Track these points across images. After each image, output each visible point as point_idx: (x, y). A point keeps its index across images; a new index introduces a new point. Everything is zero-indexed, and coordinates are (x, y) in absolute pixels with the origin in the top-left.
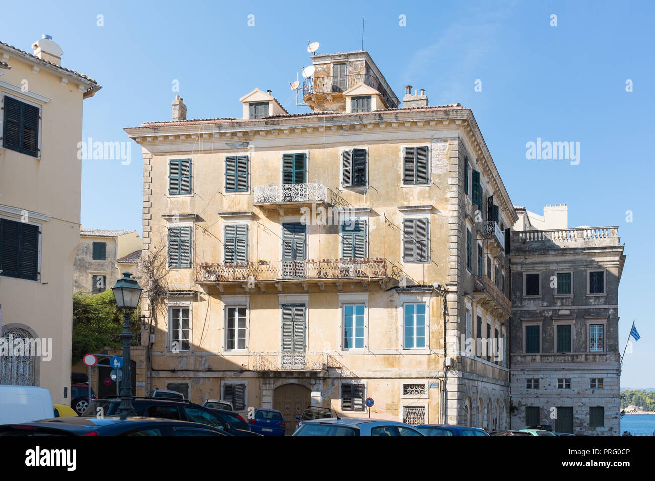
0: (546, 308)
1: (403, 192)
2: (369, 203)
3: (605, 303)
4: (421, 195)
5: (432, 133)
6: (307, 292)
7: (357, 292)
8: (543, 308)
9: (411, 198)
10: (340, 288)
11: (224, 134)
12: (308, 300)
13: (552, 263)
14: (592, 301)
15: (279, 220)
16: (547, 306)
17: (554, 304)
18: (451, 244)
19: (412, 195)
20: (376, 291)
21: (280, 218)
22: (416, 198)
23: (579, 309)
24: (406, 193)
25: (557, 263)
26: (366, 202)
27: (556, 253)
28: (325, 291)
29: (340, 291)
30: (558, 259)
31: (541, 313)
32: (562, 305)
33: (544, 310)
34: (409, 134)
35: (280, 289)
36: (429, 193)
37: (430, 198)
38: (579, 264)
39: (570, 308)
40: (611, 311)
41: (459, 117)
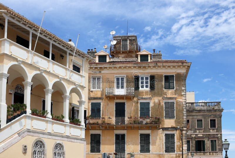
0: (193, 134)
1: (164, 92)
2: (151, 96)
3: (217, 132)
4: (172, 93)
5: (176, 70)
6: (126, 130)
7: (146, 129)
8: (191, 134)
9: (168, 94)
10: (140, 128)
11: (92, 68)
12: (126, 132)
13: (195, 115)
14: (211, 131)
15: (114, 101)
16: (193, 133)
17: (196, 132)
18: (184, 112)
19: (168, 93)
20: (154, 129)
21: (115, 101)
22: (170, 94)
23: (206, 134)
24: (166, 92)
25: (197, 116)
26: (150, 95)
27: (196, 111)
28: (134, 129)
29: (139, 129)
30: (197, 114)
31: (190, 136)
32: (199, 132)
33: (192, 134)
34: (166, 70)
35: (115, 128)
36: (175, 93)
37: (175, 94)
38: (205, 116)
39: (203, 133)
40: (219, 135)
41: (187, 65)
